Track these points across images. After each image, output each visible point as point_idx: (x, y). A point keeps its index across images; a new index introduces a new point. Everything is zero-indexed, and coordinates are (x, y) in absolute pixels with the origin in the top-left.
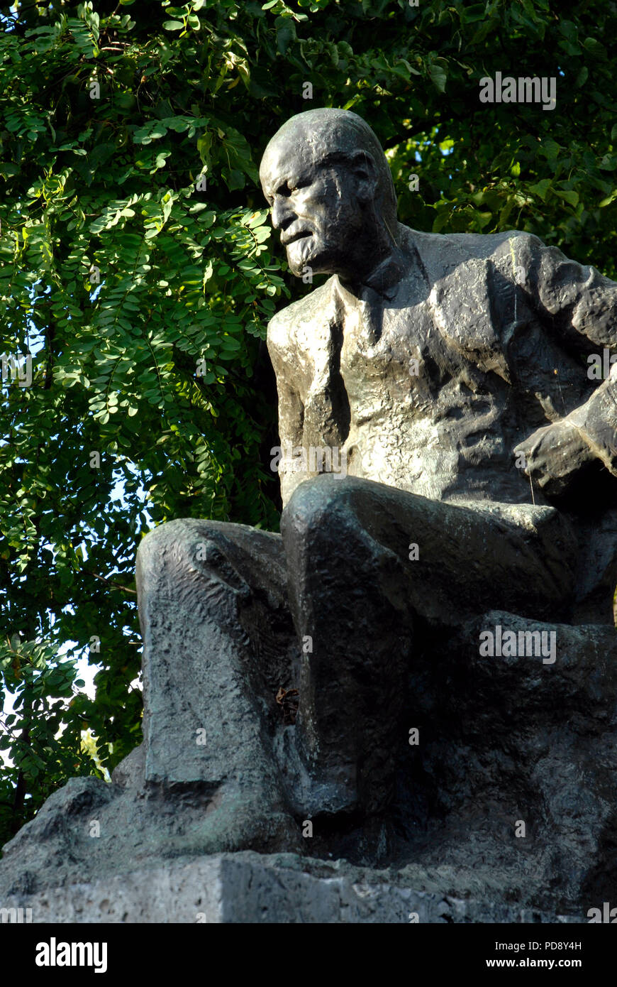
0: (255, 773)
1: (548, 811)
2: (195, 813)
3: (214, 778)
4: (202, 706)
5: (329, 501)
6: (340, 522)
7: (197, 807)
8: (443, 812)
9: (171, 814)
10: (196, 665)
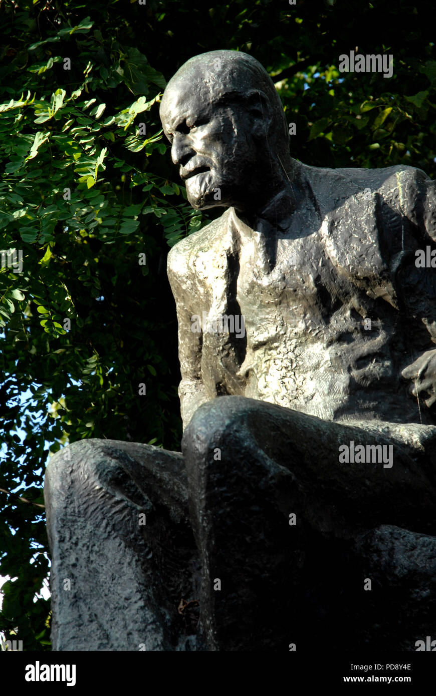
4: (108, 617)
5: (227, 422)
10: (102, 578)
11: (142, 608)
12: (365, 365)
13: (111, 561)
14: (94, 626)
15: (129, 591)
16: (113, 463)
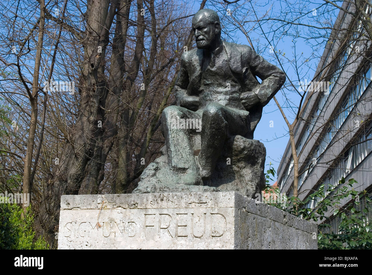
0: (195, 167)
1: (245, 180)
2: (182, 174)
3: (187, 167)
4: (182, 151)
5: (217, 110)
6: (219, 115)
7: (182, 173)
8: (221, 177)
9: (178, 174)
10: (180, 141)
11: (189, 149)
12: (233, 94)
13: (181, 137)
14: (179, 152)
15: (186, 145)
16: (181, 113)
